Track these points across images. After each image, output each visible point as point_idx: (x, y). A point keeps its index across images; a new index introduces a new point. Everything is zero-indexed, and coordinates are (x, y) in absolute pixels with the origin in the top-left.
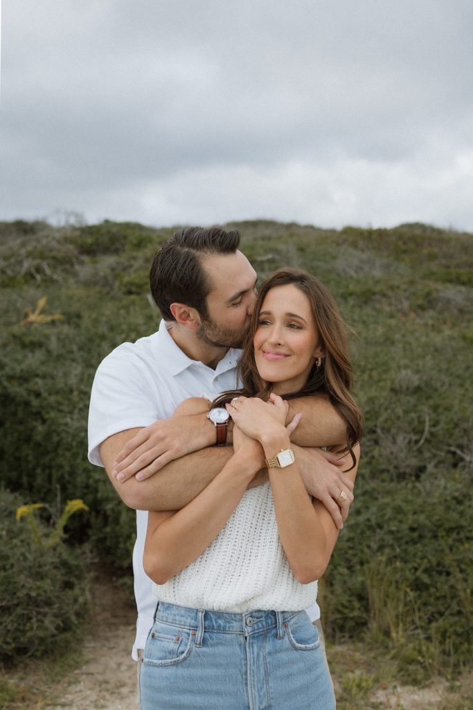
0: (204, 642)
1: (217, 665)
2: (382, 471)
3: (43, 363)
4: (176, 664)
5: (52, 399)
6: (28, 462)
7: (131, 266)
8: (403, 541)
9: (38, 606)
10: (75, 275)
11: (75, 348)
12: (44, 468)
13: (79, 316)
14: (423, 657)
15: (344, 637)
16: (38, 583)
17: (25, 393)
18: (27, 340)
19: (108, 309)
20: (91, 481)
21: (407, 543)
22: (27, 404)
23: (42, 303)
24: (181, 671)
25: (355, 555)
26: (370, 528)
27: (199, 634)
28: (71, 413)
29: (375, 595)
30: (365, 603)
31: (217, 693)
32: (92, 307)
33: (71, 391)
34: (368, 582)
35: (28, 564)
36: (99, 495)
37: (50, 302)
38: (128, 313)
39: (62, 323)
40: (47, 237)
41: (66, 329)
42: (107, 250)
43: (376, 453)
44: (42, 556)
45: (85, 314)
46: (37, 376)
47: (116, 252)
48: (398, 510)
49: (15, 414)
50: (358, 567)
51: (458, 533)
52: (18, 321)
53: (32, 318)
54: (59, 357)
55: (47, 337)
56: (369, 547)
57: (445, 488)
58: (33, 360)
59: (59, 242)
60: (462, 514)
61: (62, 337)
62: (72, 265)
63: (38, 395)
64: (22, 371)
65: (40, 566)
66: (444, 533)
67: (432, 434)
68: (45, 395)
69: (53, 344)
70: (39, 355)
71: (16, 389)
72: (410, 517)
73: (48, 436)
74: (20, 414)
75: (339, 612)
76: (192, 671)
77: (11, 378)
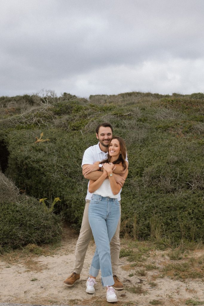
0: (101, 201)
1: (103, 204)
2: (161, 190)
3: (44, 156)
4: (97, 203)
5: (48, 168)
6: (40, 190)
7: (74, 119)
8: (164, 211)
9: (47, 228)
10: (53, 123)
11: (55, 151)
12: (46, 191)
13: (55, 139)
14: (165, 243)
15: (142, 239)
16: (47, 222)
17: (38, 167)
18: (38, 148)
19: (66, 136)
20: (62, 195)
21: (165, 212)
22: (39, 170)
23: (42, 135)
24: (97, 204)
25: (147, 215)
26: (154, 207)
27: (101, 199)
28: (54, 173)
29: (152, 226)
30: (149, 229)
31: (103, 209)
32: (60, 136)
33: (54, 166)
34: (151, 223)
35: (44, 216)
36: (64, 199)
37: (45, 134)
38: (73, 138)
39: (50, 142)
40: (42, 108)
41: (51, 144)
42: (65, 113)
43: (159, 185)
44: (47, 214)
45: (58, 138)
46: (42, 161)
47: (68, 113)
48: (164, 202)
49: (35, 174)
50: (148, 219)
51: (184, 209)
52: (34, 142)
53: (38, 140)
54: (49, 154)
55: (45, 147)
56: (152, 213)
57: (182, 195)
58: (40, 155)
59: (46, 110)
60: (186, 203)
61: (50, 147)
62: (52, 119)
63: (43, 167)
64: (37, 159)
65: (47, 217)
66: (179, 209)
67: (180, 178)
68: (45, 167)
69: (47, 150)
70: (42, 153)
71: (35, 165)
72: (168, 204)
73: (47, 180)
74: (37, 173)
75: (141, 231)
76: (99, 205)
77: (33, 161)
